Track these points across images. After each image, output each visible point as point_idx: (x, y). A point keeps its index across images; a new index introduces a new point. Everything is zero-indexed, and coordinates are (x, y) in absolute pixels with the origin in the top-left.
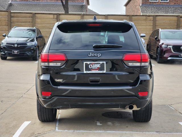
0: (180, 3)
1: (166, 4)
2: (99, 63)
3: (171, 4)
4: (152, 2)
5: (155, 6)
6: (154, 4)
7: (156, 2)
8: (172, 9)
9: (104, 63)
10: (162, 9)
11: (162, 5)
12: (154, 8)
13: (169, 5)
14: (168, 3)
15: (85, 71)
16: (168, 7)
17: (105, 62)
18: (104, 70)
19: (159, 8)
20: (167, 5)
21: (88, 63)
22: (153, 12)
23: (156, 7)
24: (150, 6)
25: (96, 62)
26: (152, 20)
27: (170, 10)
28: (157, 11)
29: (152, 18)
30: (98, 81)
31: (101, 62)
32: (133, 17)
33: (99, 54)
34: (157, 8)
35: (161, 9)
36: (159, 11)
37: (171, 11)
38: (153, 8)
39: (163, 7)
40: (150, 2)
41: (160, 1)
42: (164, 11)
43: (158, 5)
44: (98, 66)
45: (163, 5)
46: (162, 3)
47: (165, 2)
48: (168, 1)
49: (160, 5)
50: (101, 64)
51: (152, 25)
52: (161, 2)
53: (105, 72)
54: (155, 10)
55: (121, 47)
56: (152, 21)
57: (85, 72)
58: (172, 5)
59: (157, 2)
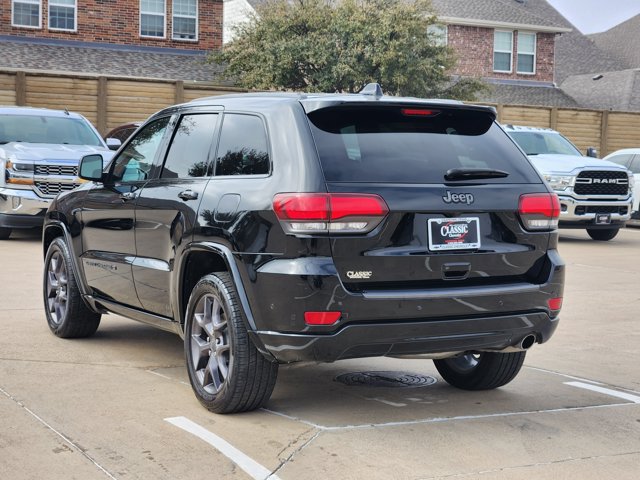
0: (116, 38)
1: (68, 37)
2: (465, 223)
3: (85, 40)
4: (21, 29)
5: (30, 44)
6: (28, 35)
7: (36, 30)
8: (93, 56)
9: (475, 221)
10: (59, 53)
11: (55, 42)
12: (30, 48)
13: (78, 43)
14: (74, 34)
15: (433, 243)
16: (77, 49)
17: (477, 219)
18: (476, 241)
19: (46, 51)
20: (74, 43)
21: (439, 221)
22: (30, 65)
23: (35, 46)
24: (13, 42)
25: (458, 219)
26: (95, 92)
27: (85, 59)
28: (45, 61)
29: (96, 87)
30: (463, 273)
31: (469, 219)
32: (28, 78)
33: (467, 196)
34: (39, 51)
35: (54, 53)
36: (48, 59)
37: (89, 62)
38: (26, 50)
39: (59, 48)
40: (15, 29)
41: (49, 28)
42: (67, 61)
43: (40, 40)
44: (463, 229)
45: (60, 42)
46: (53, 35)
47: (64, 33)
48: (75, 30)
49: (46, 39)
50: (469, 225)
51: (94, 108)
52: (50, 32)
53: (478, 245)
54: (36, 57)
55: (506, 176)
56: (96, 98)
57: (432, 247)
58: (88, 44)
59: (39, 30)
